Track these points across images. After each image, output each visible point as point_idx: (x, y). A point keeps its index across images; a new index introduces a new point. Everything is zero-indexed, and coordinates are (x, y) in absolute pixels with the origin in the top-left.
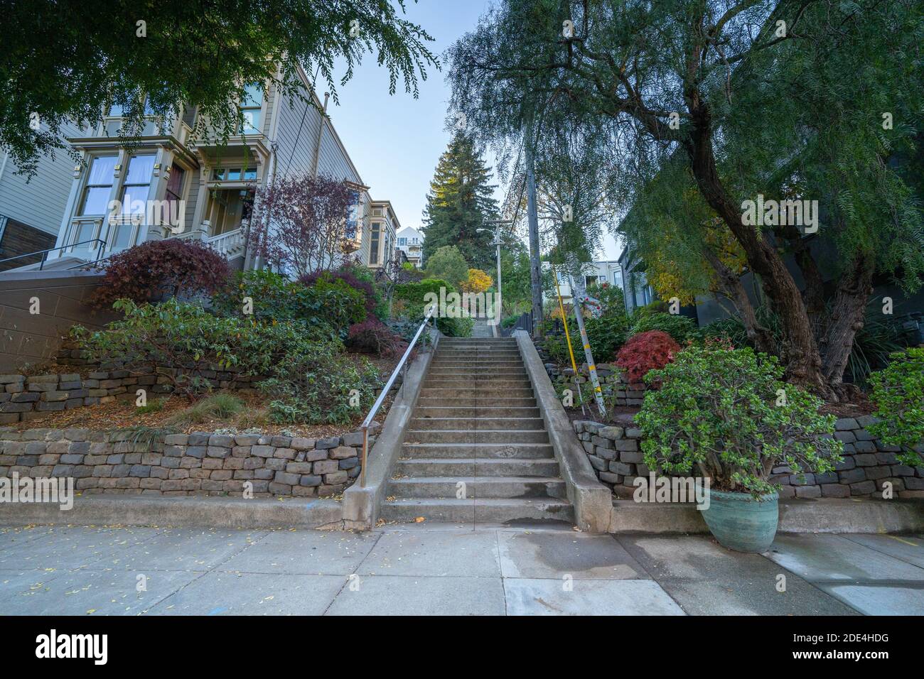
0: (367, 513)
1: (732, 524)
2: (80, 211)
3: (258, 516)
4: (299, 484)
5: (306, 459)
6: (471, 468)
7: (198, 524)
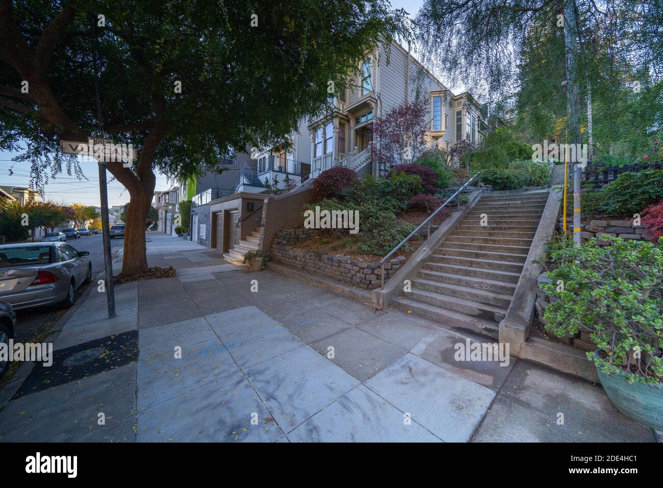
0: (381, 302)
2: (315, 157)
3: (345, 292)
4: (361, 283)
5: (363, 273)
7: (329, 291)
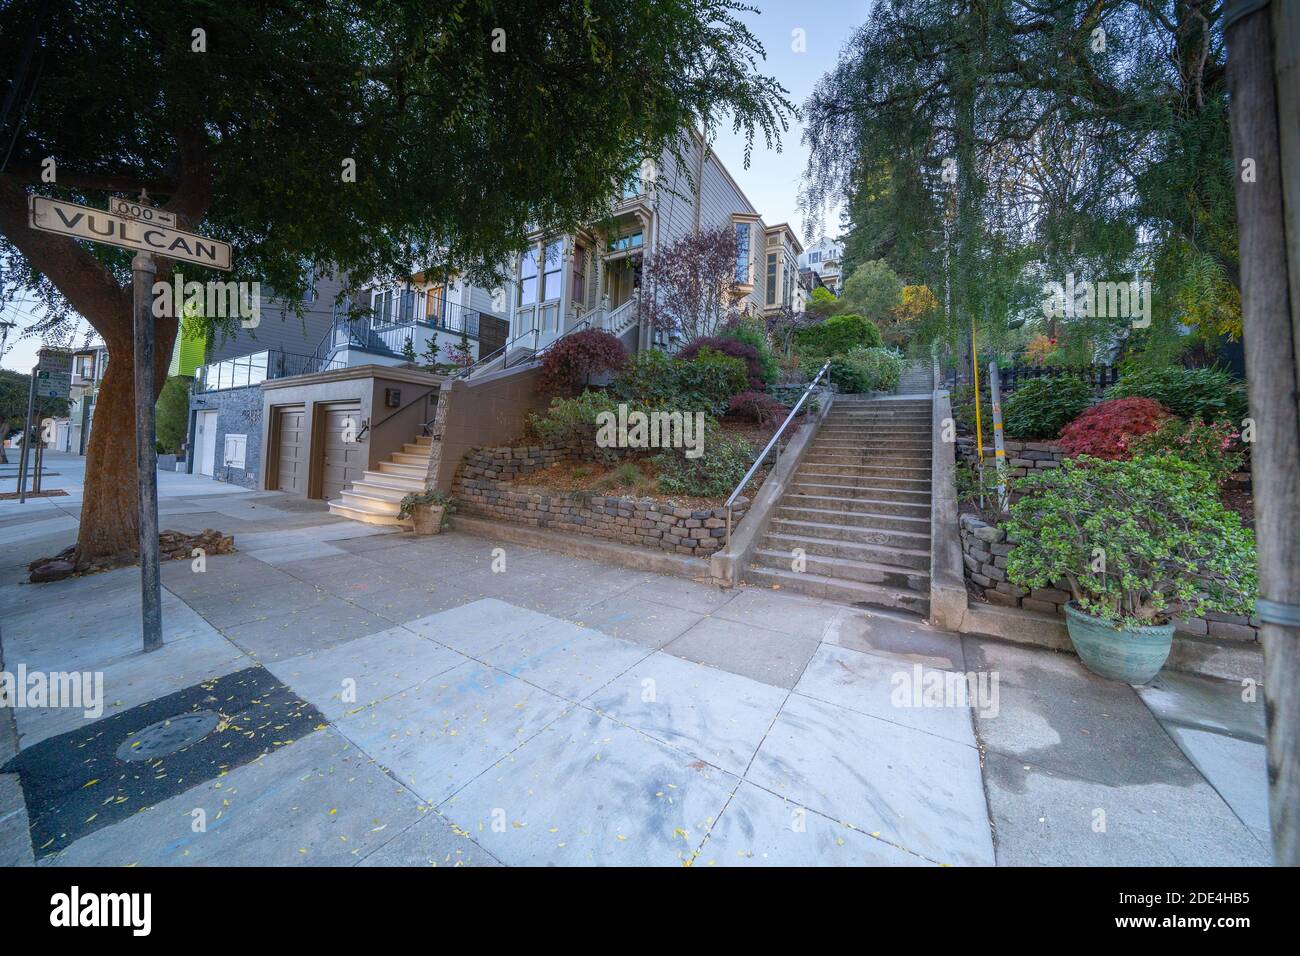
0: (729, 574)
1: (1094, 649)
4: (680, 544)
5: (684, 526)
6: (833, 550)
